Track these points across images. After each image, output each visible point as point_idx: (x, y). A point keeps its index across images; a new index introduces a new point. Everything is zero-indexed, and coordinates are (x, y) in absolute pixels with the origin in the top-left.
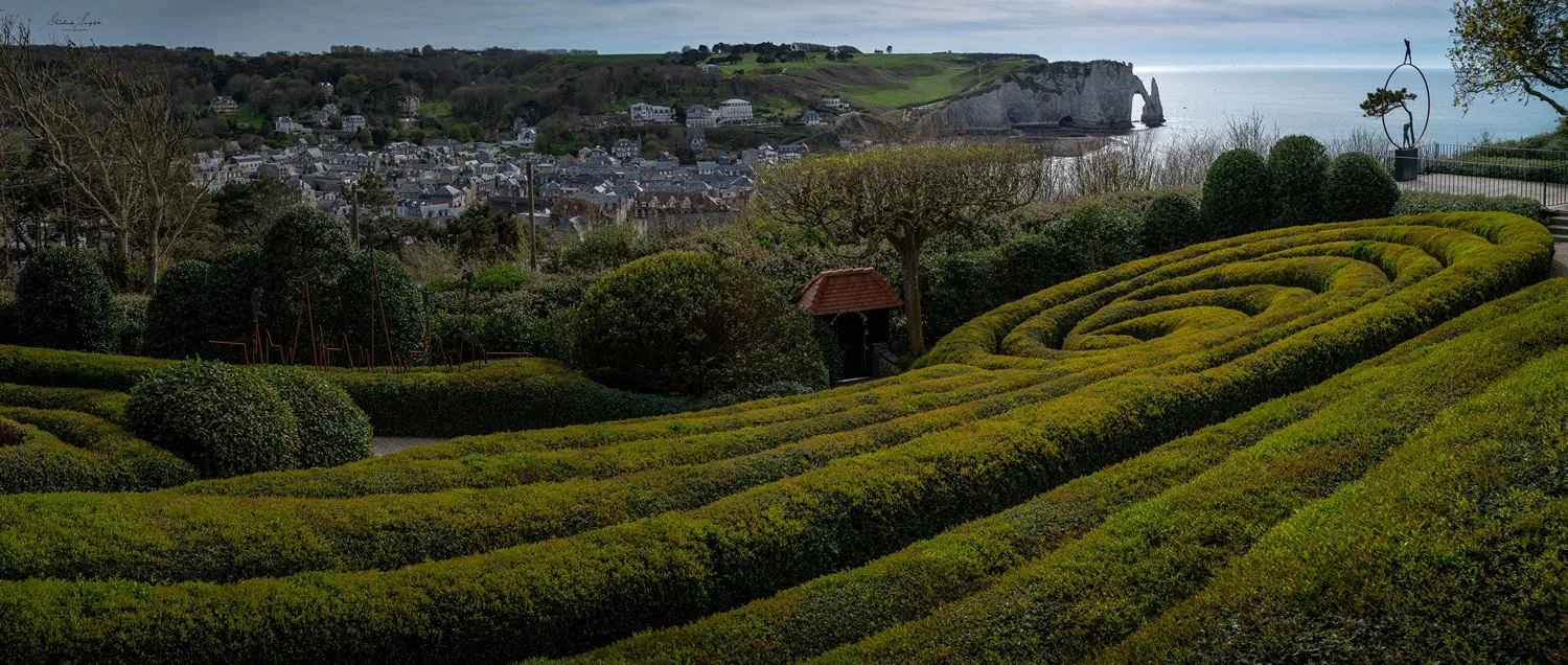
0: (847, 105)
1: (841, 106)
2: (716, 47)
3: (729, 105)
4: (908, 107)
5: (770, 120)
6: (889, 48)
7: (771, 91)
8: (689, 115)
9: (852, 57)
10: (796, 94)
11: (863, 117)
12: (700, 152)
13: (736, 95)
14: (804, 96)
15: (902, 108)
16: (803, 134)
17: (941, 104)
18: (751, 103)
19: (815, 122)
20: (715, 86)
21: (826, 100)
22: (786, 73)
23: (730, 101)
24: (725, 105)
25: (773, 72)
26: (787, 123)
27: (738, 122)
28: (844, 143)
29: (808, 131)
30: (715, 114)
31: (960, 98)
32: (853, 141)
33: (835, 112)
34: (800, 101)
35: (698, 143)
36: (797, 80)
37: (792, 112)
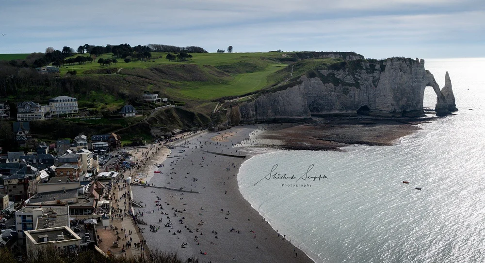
0: (165, 99)
1: (159, 101)
2: (81, 49)
3: (57, 101)
4: (221, 100)
5: (92, 113)
6: (230, 48)
7: (98, 89)
8: (20, 110)
9: (190, 56)
10: (121, 91)
11: (177, 110)
12: (23, 142)
13: (65, 92)
14: (126, 92)
15: (216, 101)
16: (120, 125)
17: (250, 97)
18: (78, 100)
19: (131, 115)
20: (48, 85)
21: (146, 95)
22: (120, 73)
23: (59, 98)
24: (53, 101)
25: (108, 72)
26: (106, 115)
27: (65, 115)
28: (154, 132)
29: (124, 122)
30: (43, 110)
31: (267, 92)
32: (162, 130)
33: (152, 105)
34: (123, 96)
35: (23, 135)
36: (130, 78)
37: (113, 107)
